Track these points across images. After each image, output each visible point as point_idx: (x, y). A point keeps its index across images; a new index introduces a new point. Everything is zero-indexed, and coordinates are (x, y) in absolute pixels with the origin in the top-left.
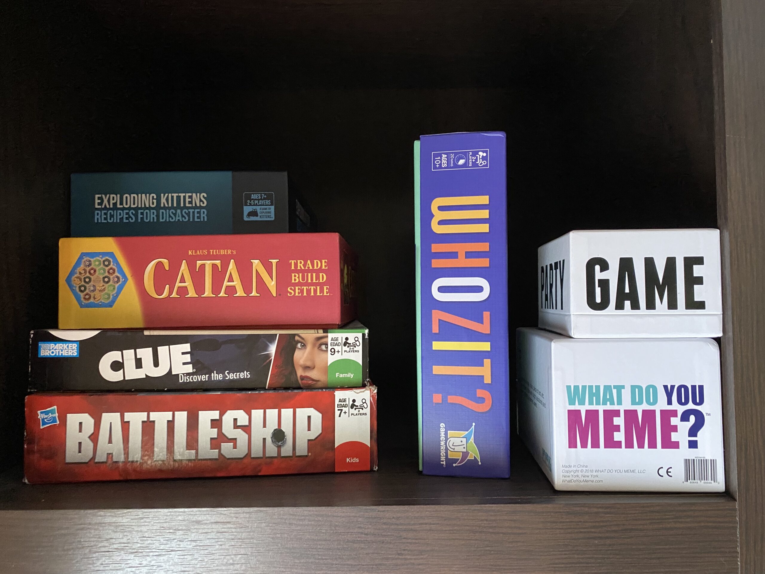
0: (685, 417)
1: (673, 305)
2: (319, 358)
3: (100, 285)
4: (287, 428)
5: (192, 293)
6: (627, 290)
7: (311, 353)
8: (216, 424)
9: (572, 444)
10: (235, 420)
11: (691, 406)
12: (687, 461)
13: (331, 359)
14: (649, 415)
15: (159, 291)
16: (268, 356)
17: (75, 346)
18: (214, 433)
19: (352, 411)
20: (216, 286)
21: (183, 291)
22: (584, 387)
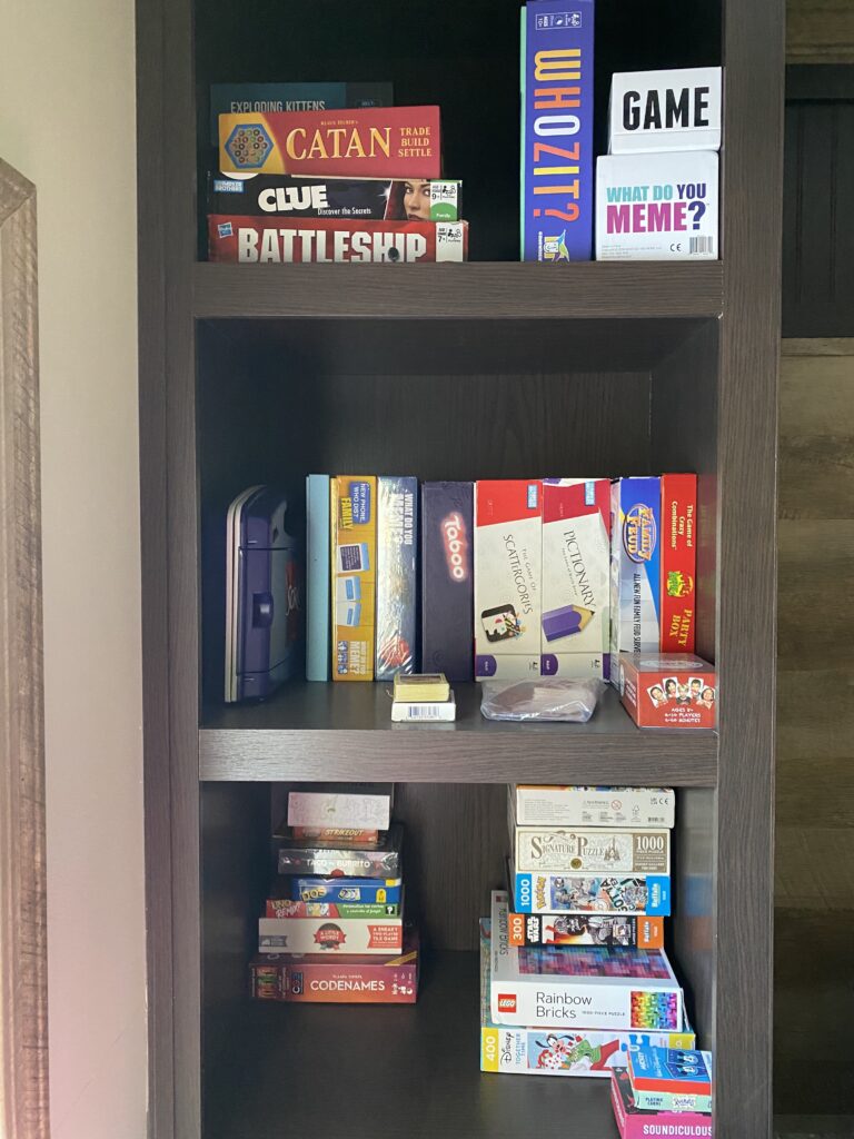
0: (691, 207)
1: (685, 123)
2: (424, 200)
3: (252, 151)
4: (400, 248)
5: (324, 155)
6: (653, 114)
7: (417, 198)
8: (347, 241)
9: (610, 230)
10: (361, 239)
11: (696, 199)
12: (691, 239)
13: (433, 202)
14: (666, 207)
15: (299, 154)
16: (385, 197)
17: (240, 184)
18: (346, 247)
19: (449, 238)
20: (343, 150)
21: (317, 153)
22: (620, 189)
